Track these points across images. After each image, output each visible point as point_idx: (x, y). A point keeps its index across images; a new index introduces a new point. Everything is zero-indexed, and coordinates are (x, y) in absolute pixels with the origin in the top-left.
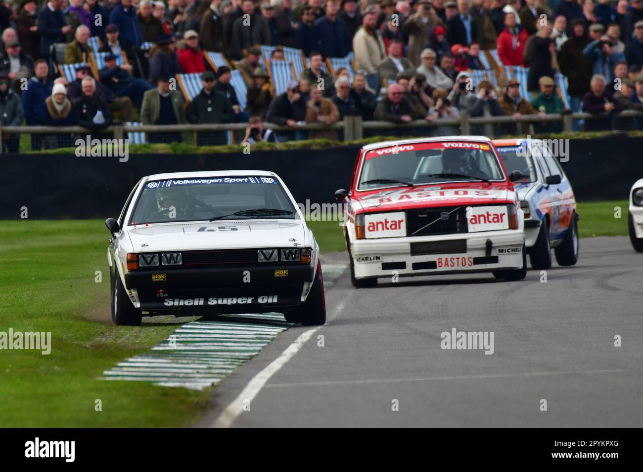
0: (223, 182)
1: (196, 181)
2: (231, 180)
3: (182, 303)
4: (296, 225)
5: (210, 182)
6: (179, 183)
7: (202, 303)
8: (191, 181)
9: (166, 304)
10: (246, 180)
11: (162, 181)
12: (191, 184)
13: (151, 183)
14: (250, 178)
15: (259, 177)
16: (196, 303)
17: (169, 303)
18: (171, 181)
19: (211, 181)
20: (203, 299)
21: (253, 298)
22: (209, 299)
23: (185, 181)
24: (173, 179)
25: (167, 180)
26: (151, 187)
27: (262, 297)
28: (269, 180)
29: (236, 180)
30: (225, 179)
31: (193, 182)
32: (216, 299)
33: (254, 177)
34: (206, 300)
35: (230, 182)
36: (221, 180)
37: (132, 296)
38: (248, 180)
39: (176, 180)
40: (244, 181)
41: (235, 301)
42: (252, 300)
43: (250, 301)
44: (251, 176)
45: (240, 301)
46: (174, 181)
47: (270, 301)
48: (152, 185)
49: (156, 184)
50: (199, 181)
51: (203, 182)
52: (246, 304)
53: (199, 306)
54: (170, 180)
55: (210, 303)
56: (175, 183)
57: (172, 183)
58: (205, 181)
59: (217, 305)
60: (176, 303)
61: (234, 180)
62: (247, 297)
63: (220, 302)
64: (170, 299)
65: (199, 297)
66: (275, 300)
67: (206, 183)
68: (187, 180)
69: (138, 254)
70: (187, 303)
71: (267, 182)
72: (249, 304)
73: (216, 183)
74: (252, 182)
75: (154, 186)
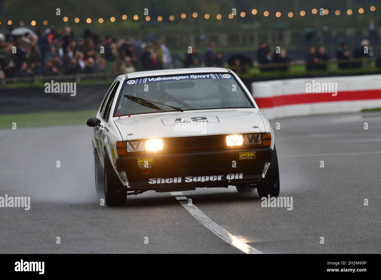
0: (189, 78)
1: (167, 78)
2: (196, 76)
3: (163, 182)
4: (251, 113)
5: (179, 79)
6: (153, 80)
7: (180, 181)
8: (163, 78)
9: (150, 183)
10: (208, 76)
11: (139, 78)
12: (163, 81)
13: (130, 81)
14: (211, 75)
15: (218, 73)
16: (175, 181)
17: (152, 182)
18: (146, 79)
19: (180, 77)
20: (181, 177)
21: (223, 176)
22: (186, 178)
23: (158, 78)
24: (148, 77)
25: (143, 78)
26: (130, 84)
27: (230, 174)
28: (227, 76)
29: (200, 77)
30: (191, 76)
31: (164, 79)
32: (192, 177)
33: (214, 73)
34: (183, 179)
35: (195, 78)
36: (188, 77)
37: (121, 176)
38: (210, 76)
39: (151, 77)
40: (206, 77)
41: (207, 179)
42: (222, 177)
43: (220, 178)
44: (212, 73)
45: (211, 179)
46: (149, 79)
47: (237, 177)
48: (131, 82)
49: (134, 81)
50: (169, 78)
51: (172, 79)
52: (217, 181)
53: (177, 183)
54: (145, 77)
55: (186, 181)
56: (150, 80)
57: (148, 80)
58: (175, 78)
59: (193, 182)
60: (159, 182)
61: (199, 76)
62: (217, 175)
63: (195, 180)
64: (154, 179)
65: (178, 176)
66: (241, 177)
67: (175, 80)
68: (160, 78)
69: (126, 142)
70: (167, 181)
71: (225, 77)
72: (219, 181)
73: (184, 79)
74: (213, 78)
75: (133, 83)
